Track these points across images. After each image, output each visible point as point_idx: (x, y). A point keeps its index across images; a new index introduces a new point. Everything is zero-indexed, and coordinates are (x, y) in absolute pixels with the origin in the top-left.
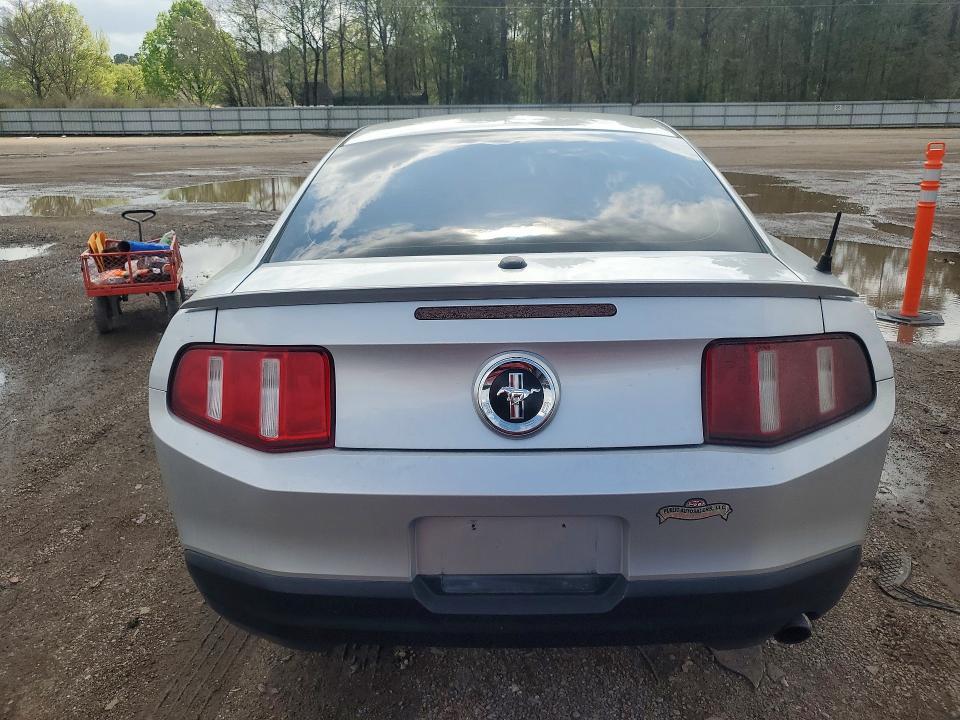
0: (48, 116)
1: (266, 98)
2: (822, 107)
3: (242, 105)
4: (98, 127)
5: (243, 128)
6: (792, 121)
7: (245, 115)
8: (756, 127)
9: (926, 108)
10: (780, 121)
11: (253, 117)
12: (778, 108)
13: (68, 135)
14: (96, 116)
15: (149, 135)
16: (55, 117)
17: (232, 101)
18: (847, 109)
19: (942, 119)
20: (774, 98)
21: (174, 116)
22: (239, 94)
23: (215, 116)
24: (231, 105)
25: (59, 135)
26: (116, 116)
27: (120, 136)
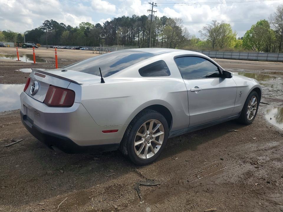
0: (213, 53)
1: (280, 50)
3: (270, 52)
4: (225, 56)
5: (268, 59)
7: (270, 55)
11: (272, 56)
13: (216, 58)
14: (225, 53)
15: (238, 60)
16: (215, 53)
17: (267, 51)
21: (247, 54)
22: (270, 49)
23: (260, 55)
24: (266, 52)
25: (214, 58)
26: (230, 54)
27: (230, 59)
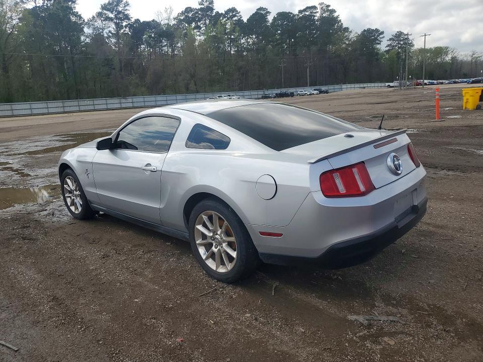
2: (80, 102)
6: (67, 109)
8: (49, 114)
9: (123, 101)
10: (61, 110)
12: (59, 104)
18: (91, 103)
19: (131, 105)
20: (55, 99)
